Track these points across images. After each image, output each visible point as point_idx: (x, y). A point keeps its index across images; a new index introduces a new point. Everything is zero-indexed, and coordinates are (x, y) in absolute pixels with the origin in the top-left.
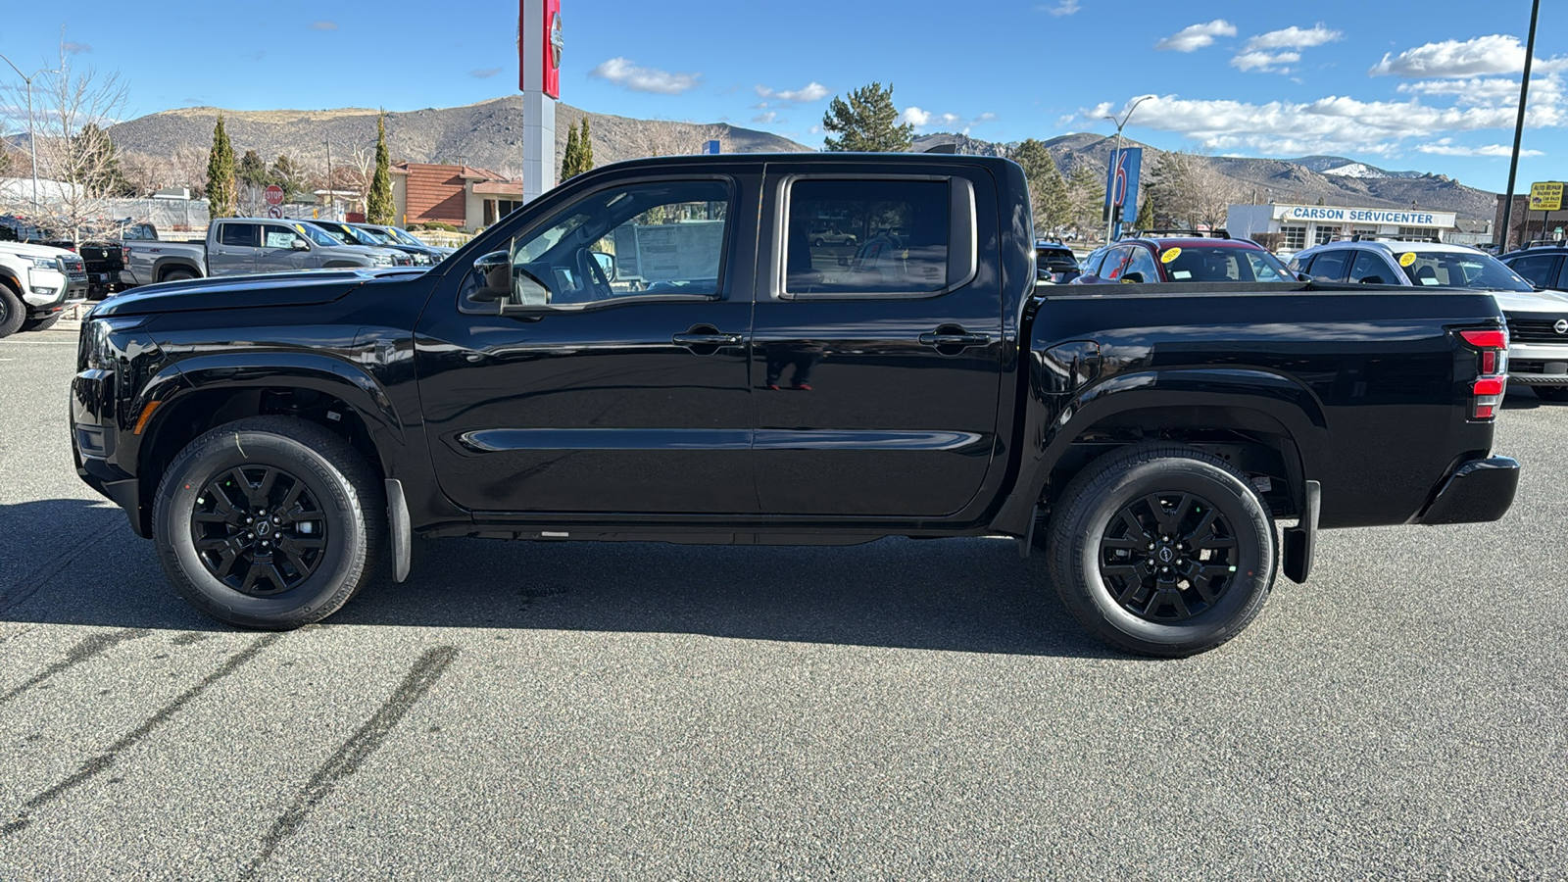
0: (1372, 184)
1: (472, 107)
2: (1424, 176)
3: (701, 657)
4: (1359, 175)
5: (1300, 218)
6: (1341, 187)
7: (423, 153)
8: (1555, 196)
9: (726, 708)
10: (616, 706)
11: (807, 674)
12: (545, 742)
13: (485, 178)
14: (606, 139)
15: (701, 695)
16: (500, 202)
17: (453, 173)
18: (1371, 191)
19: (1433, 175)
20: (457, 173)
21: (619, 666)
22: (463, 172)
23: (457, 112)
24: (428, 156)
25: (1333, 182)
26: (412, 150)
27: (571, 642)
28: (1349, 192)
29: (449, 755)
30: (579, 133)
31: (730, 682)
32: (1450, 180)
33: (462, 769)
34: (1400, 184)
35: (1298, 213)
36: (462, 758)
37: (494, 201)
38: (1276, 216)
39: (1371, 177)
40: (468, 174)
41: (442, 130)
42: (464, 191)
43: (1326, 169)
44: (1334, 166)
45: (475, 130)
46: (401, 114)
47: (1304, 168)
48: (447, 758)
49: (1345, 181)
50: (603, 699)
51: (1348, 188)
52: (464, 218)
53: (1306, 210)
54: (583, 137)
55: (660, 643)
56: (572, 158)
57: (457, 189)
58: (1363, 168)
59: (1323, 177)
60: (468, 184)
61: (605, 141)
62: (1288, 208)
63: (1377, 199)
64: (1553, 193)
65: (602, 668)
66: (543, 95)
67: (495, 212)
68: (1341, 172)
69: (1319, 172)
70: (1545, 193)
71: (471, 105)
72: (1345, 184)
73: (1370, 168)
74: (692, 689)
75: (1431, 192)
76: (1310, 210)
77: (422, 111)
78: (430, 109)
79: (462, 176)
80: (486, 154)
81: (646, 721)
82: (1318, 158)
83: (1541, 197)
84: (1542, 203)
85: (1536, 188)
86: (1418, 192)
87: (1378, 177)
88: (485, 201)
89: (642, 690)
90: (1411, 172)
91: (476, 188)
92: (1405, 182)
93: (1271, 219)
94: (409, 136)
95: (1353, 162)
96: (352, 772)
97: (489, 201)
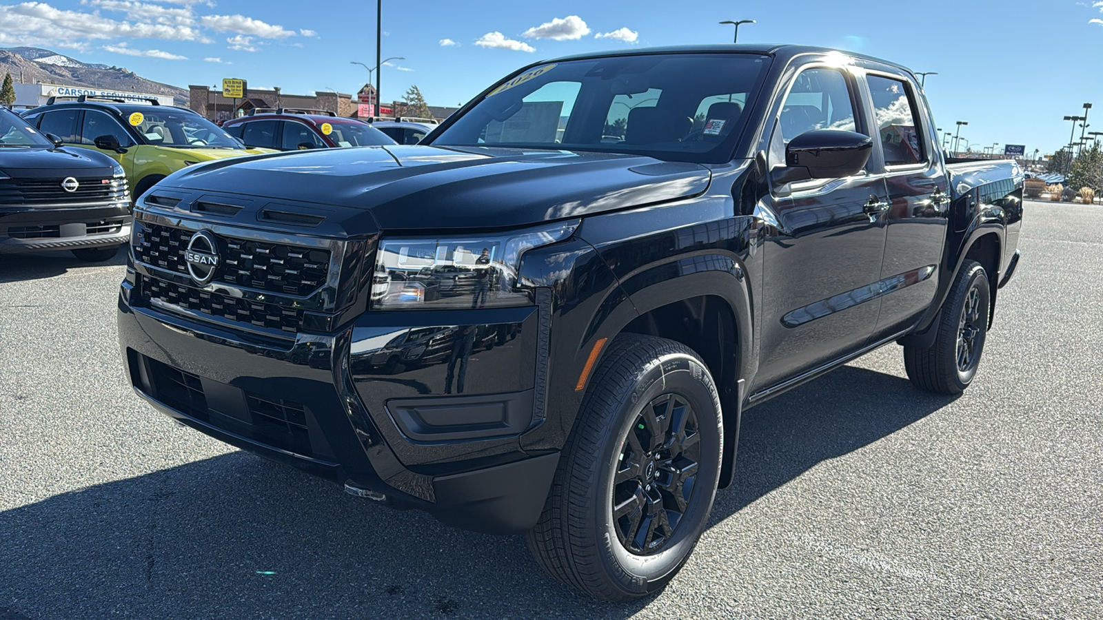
0: (73, 71)
2: (110, 69)
4: (63, 65)
5: (63, 95)
6: (51, 72)
8: (238, 89)
18: (74, 77)
19: (117, 68)
25: (44, 69)
28: (57, 77)
32: (130, 72)
34: (95, 73)
35: (61, 91)
38: (44, 93)
39: (71, 66)
43: (35, 58)
44: (41, 56)
47: (18, 56)
49: (53, 68)
51: (55, 74)
53: (67, 90)
58: (64, 59)
59: (35, 64)
62: (53, 87)
63: (79, 83)
64: (237, 87)
68: (49, 61)
69: (31, 60)
70: (232, 86)
72: (53, 70)
73: (69, 60)
75: (118, 80)
76: (70, 90)
82: (28, 49)
83: (230, 88)
84: (231, 92)
85: (226, 82)
86: (108, 80)
87: (77, 66)
90: (101, 65)
92: (98, 72)
93: (41, 95)
95: (55, 54)
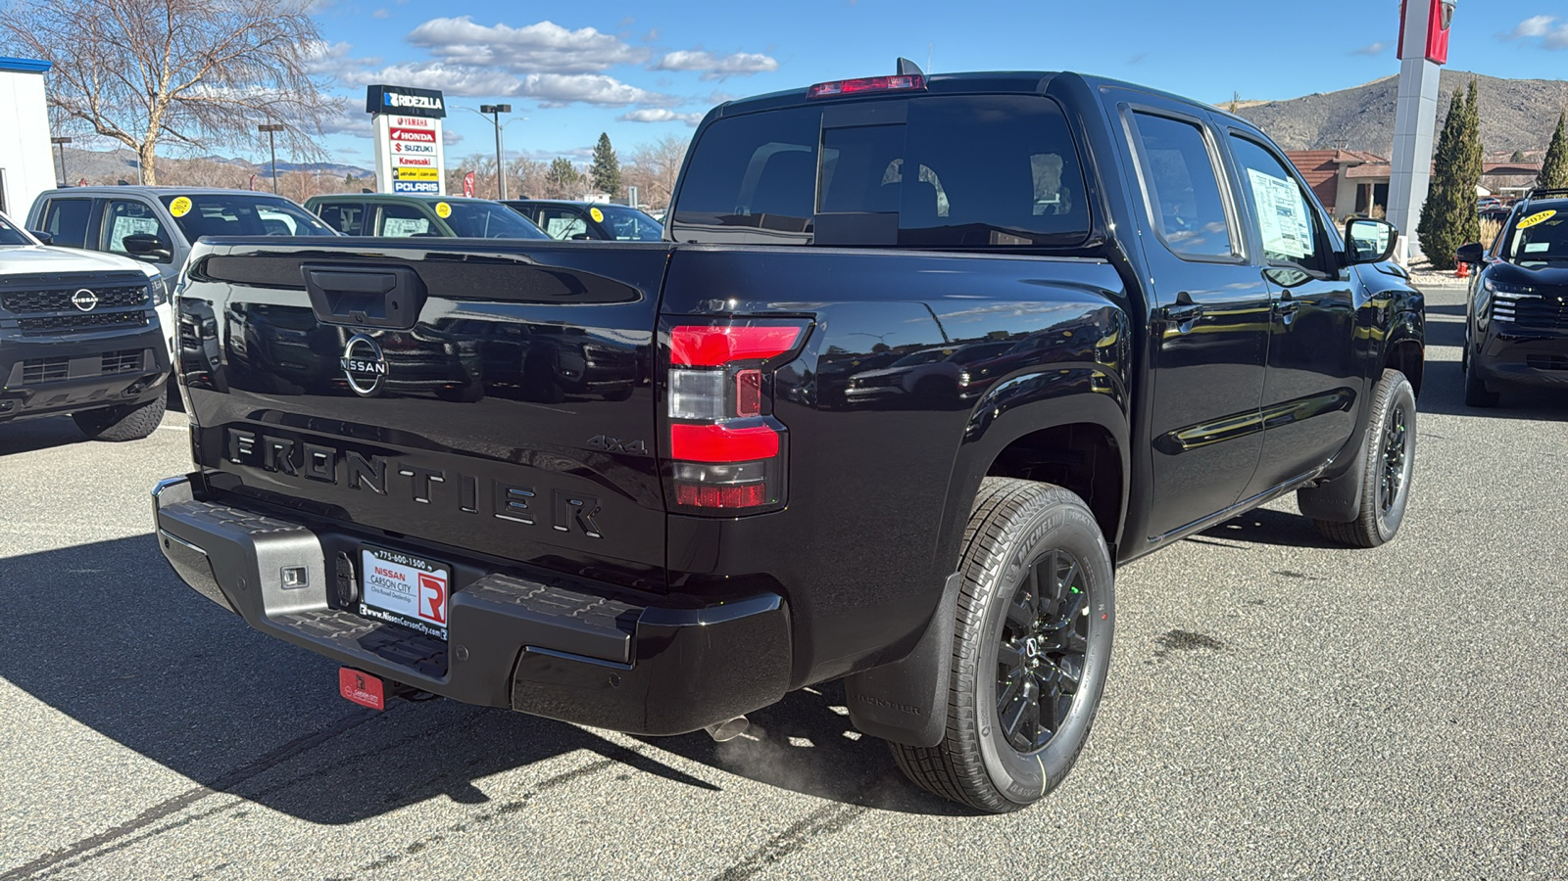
1: (1363, 87)
3: (1357, 780)
7: (1304, 141)
9: (1351, 871)
10: (1191, 826)
11: (1517, 847)
12: (1070, 854)
13: (1361, 161)
14: (1522, 107)
15: (1325, 840)
16: (1375, 185)
17: (1326, 158)
20: (1330, 158)
21: (1229, 768)
22: (1337, 156)
23: (1346, 95)
24: (1308, 143)
26: (1292, 138)
27: (1185, 719)
29: (949, 839)
30: (1464, 98)
31: (1380, 831)
33: (952, 864)
36: (961, 847)
37: (1369, 185)
40: (1343, 158)
41: (1326, 115)
42: (1336, 176)
45: (1364, 111)
46: (1284, 103)
48: (945, 841)
50: (1181, 812)
52: (1334, 206)
54: (1468, 102)
55: (1306, 747)
56: (1452, 128)
57: (1328, 174)
60: (1342, 168)
61: (1520, 110)
65: (1204, 766)
66: (1425, 61)
67: (1369, 196)
71: (1361, 86)
74: (1316, 828)
77: (1307, 97)
78: (1316, 94)
79: (1335, 160)
80: (1374, 136)
81: (1222, 859)
88: (1359, 186)
89: (1242, 811)
91: (1350, 173)
94: (1290, 124)
96: (834, 831)
97: (1364, 185)
